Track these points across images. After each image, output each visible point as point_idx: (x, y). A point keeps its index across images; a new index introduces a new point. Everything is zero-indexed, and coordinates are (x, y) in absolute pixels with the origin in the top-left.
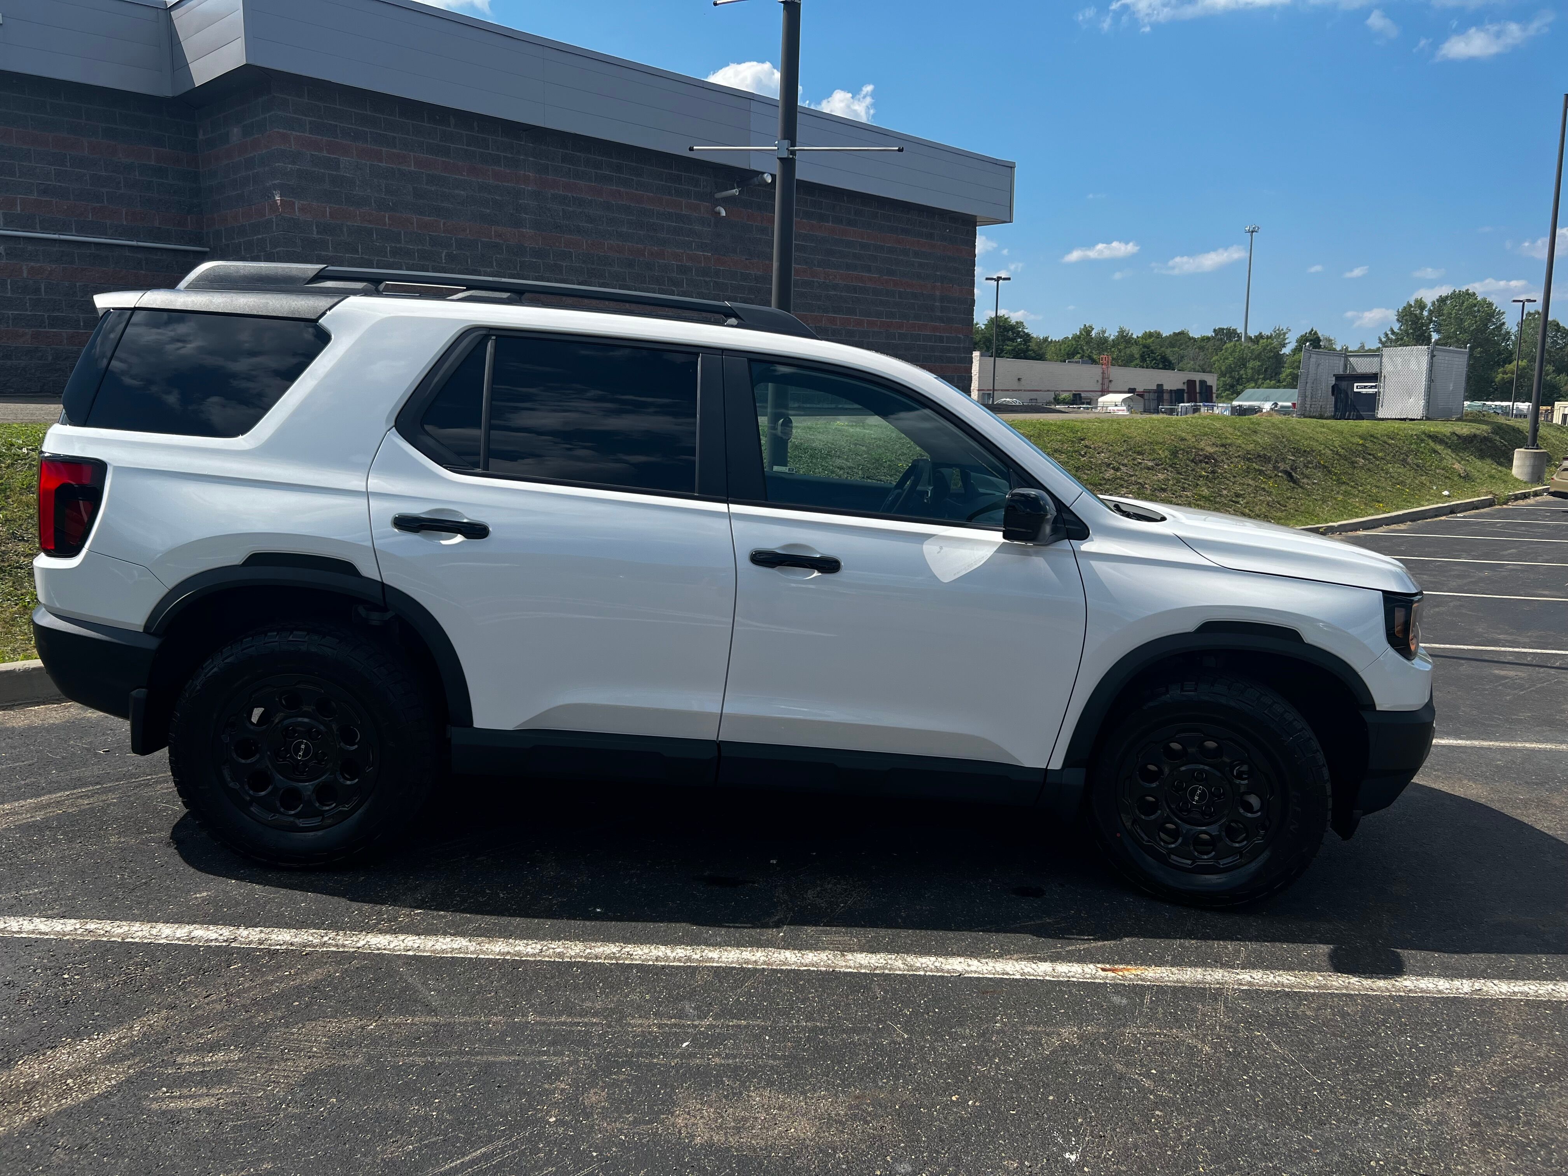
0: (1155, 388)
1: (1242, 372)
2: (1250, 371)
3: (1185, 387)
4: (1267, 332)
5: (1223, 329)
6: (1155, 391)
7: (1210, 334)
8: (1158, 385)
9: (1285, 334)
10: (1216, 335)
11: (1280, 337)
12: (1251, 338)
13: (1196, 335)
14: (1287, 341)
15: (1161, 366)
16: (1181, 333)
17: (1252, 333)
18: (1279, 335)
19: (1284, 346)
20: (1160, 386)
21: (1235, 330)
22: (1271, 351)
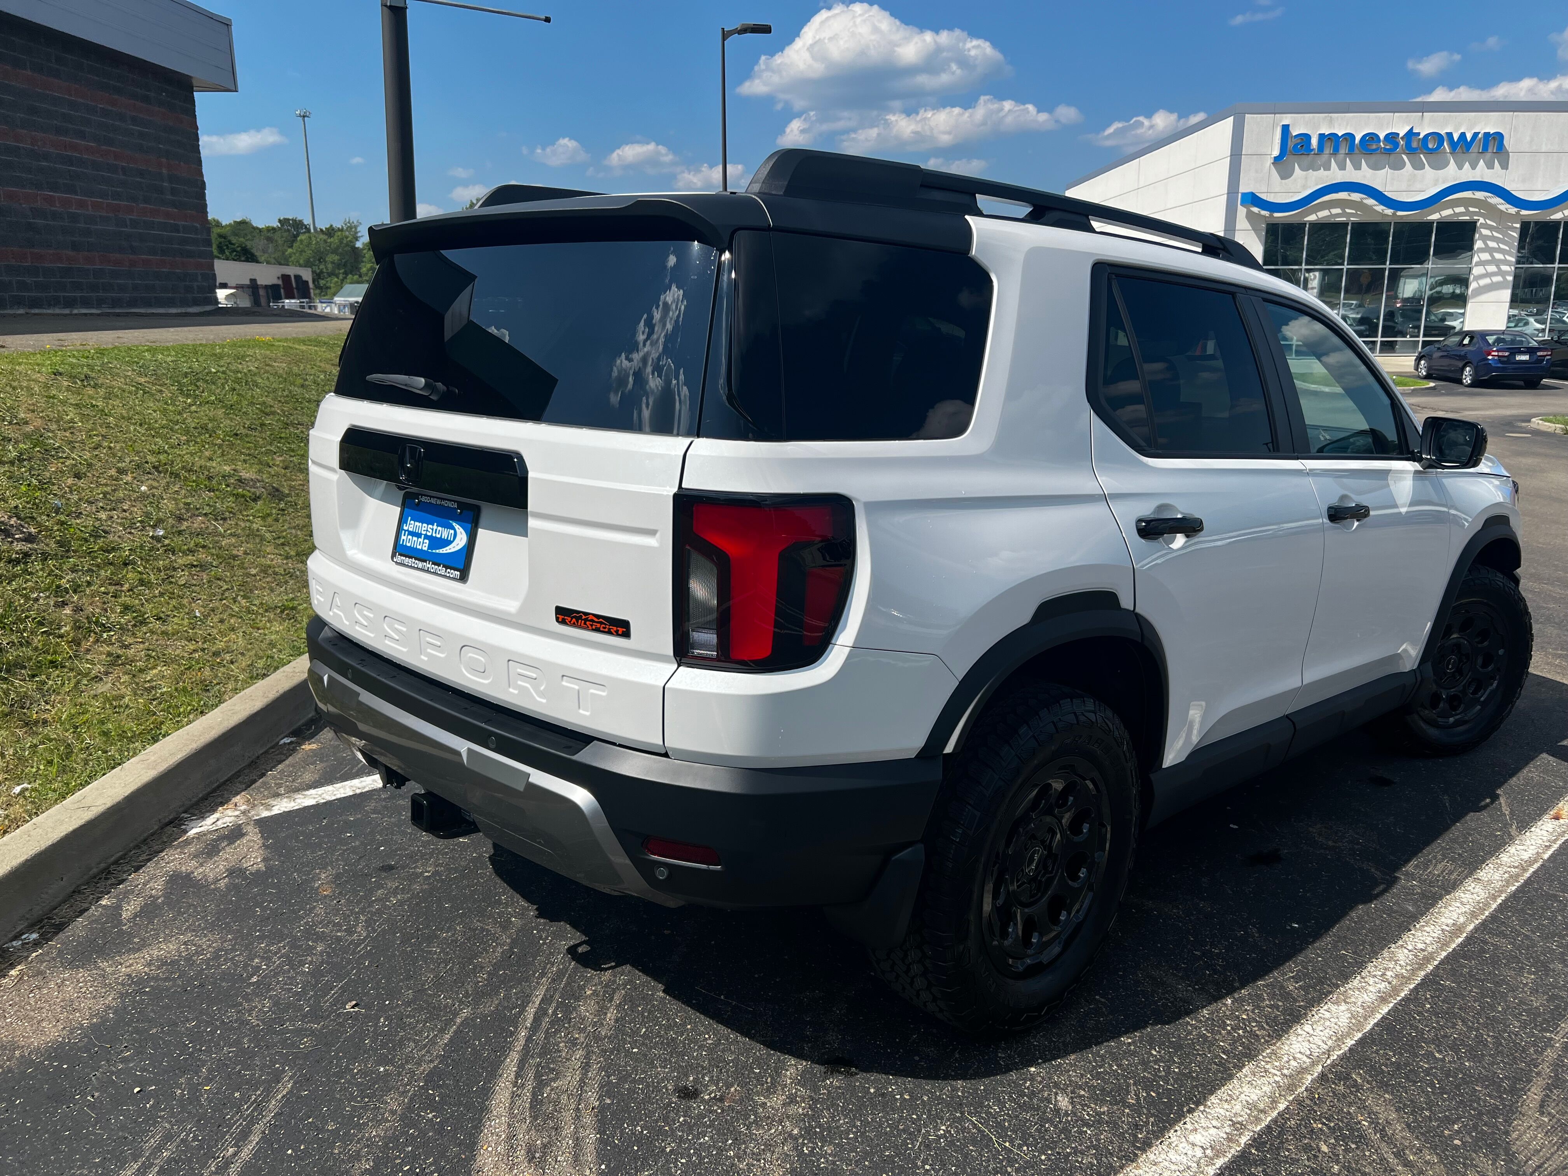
0: (248, 282)
1: (322, 267)
2: (330, 266)
3: (280, 282)
4: (338, 225)
5: (289, 220)
6: (248, 287)
7: (276, 224)
8: (251, 280)
9: (356, 227)
10: (282, 225)
11: (352, 228)
12: (321, 230)
13: (261, 226)
14: (359, 234)
15: (243, 259)
16: (243, 223)
17: (322, 225)
18: (350, 228)
19: (357, 239)
20: (253, 281)
21: (301, 221)
22: (347, 245)
